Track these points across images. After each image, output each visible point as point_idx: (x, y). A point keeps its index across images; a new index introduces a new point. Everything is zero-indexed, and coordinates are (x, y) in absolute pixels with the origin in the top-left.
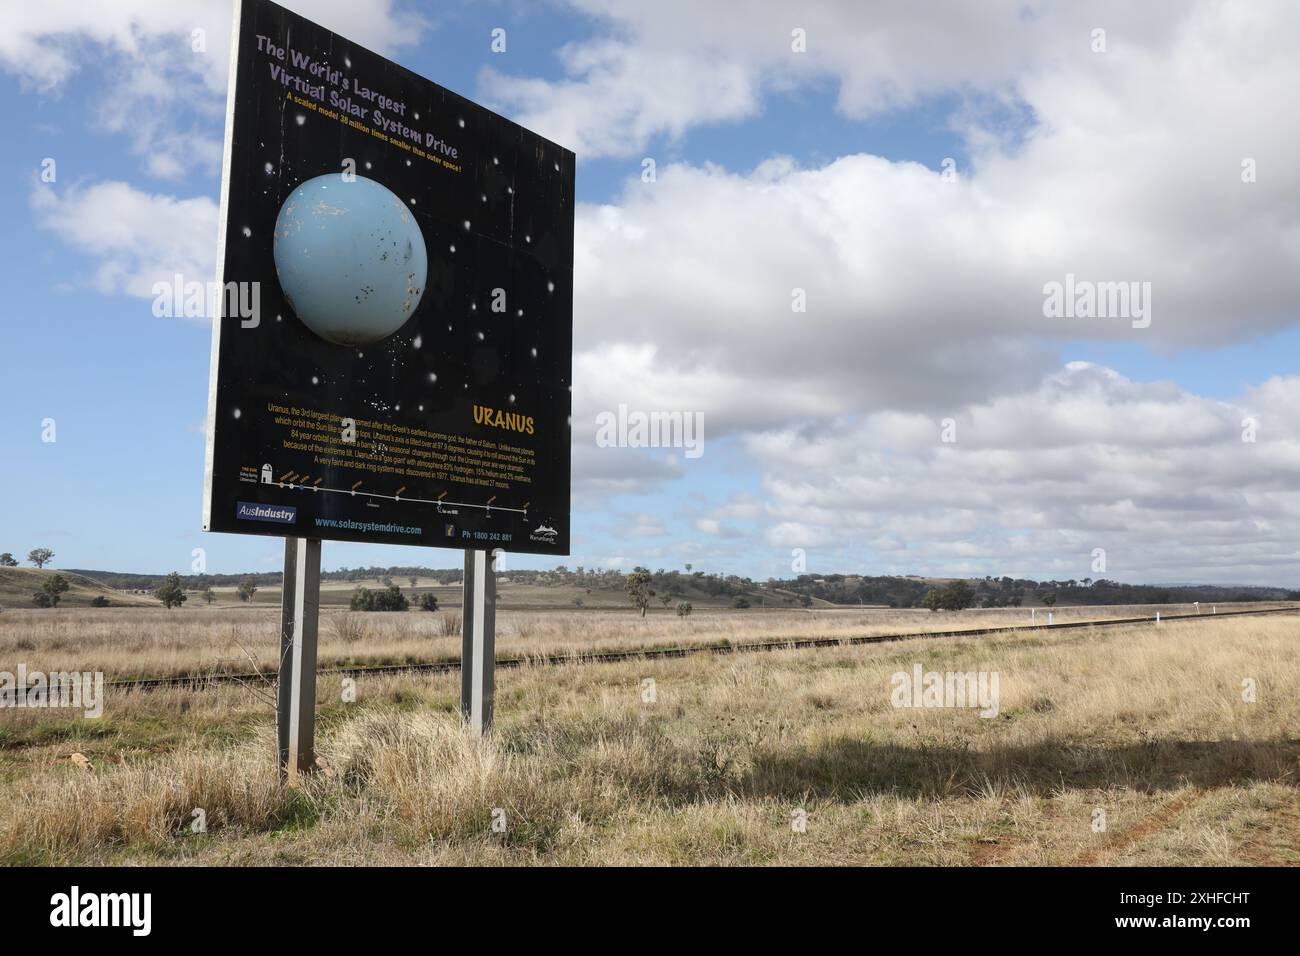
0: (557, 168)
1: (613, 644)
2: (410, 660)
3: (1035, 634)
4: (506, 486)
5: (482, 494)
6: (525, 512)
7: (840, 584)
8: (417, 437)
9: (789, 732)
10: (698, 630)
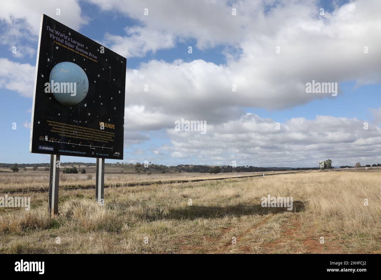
0: (122, 62)
1: (132, 182)
2: (80, 186)
3: (235, 179)
4: (107, 142)
5: (101, 144)
6: (112, 149)
7: (188, 167)
8: (85, 129)
9: (177, 204)
10: (153, 179)
